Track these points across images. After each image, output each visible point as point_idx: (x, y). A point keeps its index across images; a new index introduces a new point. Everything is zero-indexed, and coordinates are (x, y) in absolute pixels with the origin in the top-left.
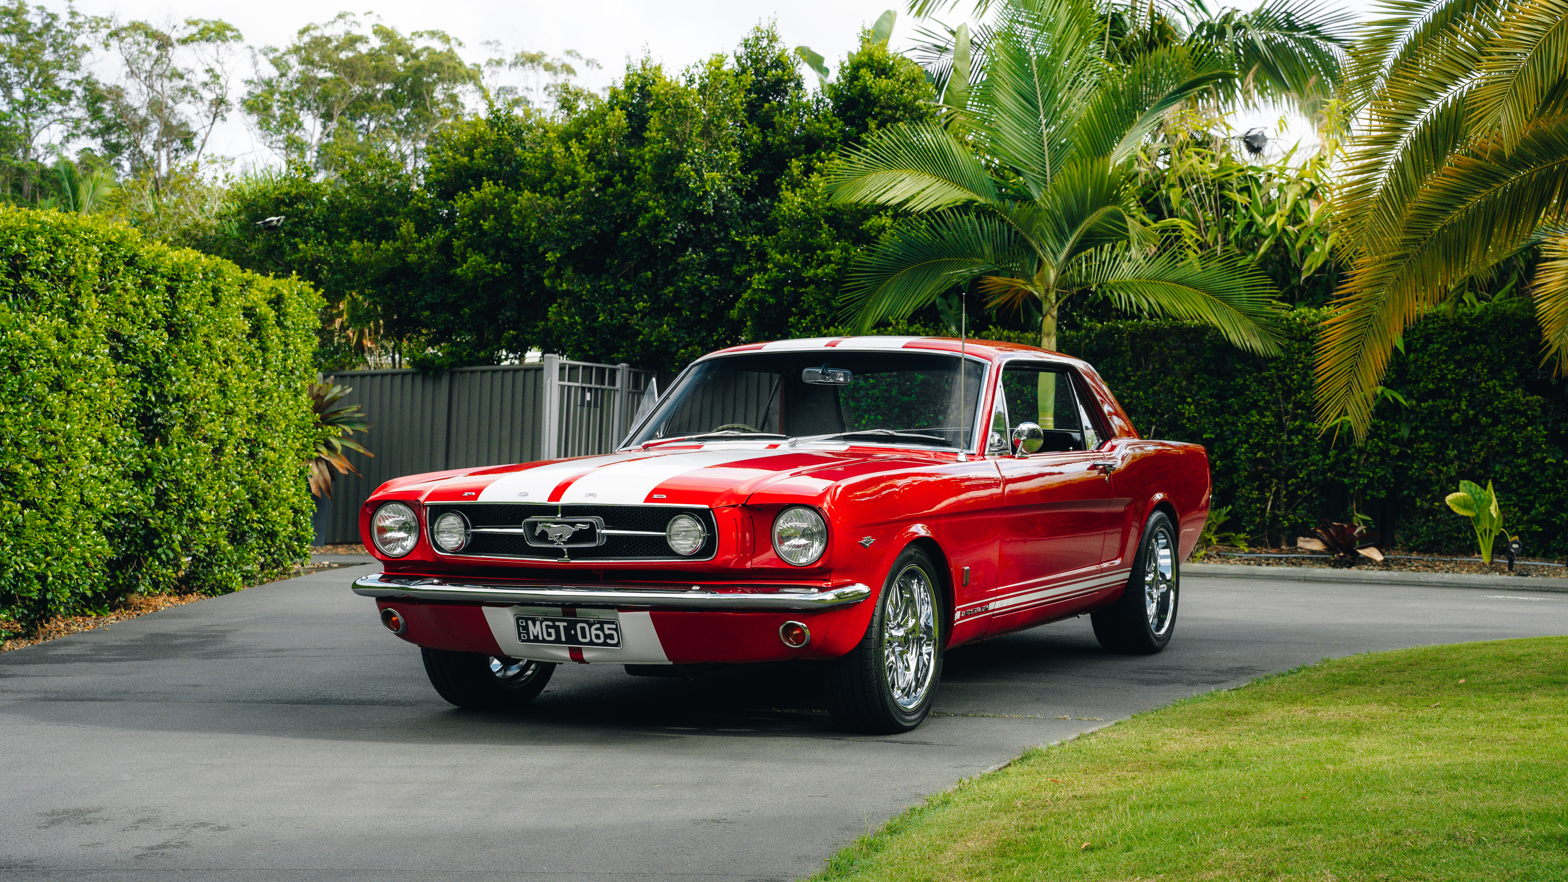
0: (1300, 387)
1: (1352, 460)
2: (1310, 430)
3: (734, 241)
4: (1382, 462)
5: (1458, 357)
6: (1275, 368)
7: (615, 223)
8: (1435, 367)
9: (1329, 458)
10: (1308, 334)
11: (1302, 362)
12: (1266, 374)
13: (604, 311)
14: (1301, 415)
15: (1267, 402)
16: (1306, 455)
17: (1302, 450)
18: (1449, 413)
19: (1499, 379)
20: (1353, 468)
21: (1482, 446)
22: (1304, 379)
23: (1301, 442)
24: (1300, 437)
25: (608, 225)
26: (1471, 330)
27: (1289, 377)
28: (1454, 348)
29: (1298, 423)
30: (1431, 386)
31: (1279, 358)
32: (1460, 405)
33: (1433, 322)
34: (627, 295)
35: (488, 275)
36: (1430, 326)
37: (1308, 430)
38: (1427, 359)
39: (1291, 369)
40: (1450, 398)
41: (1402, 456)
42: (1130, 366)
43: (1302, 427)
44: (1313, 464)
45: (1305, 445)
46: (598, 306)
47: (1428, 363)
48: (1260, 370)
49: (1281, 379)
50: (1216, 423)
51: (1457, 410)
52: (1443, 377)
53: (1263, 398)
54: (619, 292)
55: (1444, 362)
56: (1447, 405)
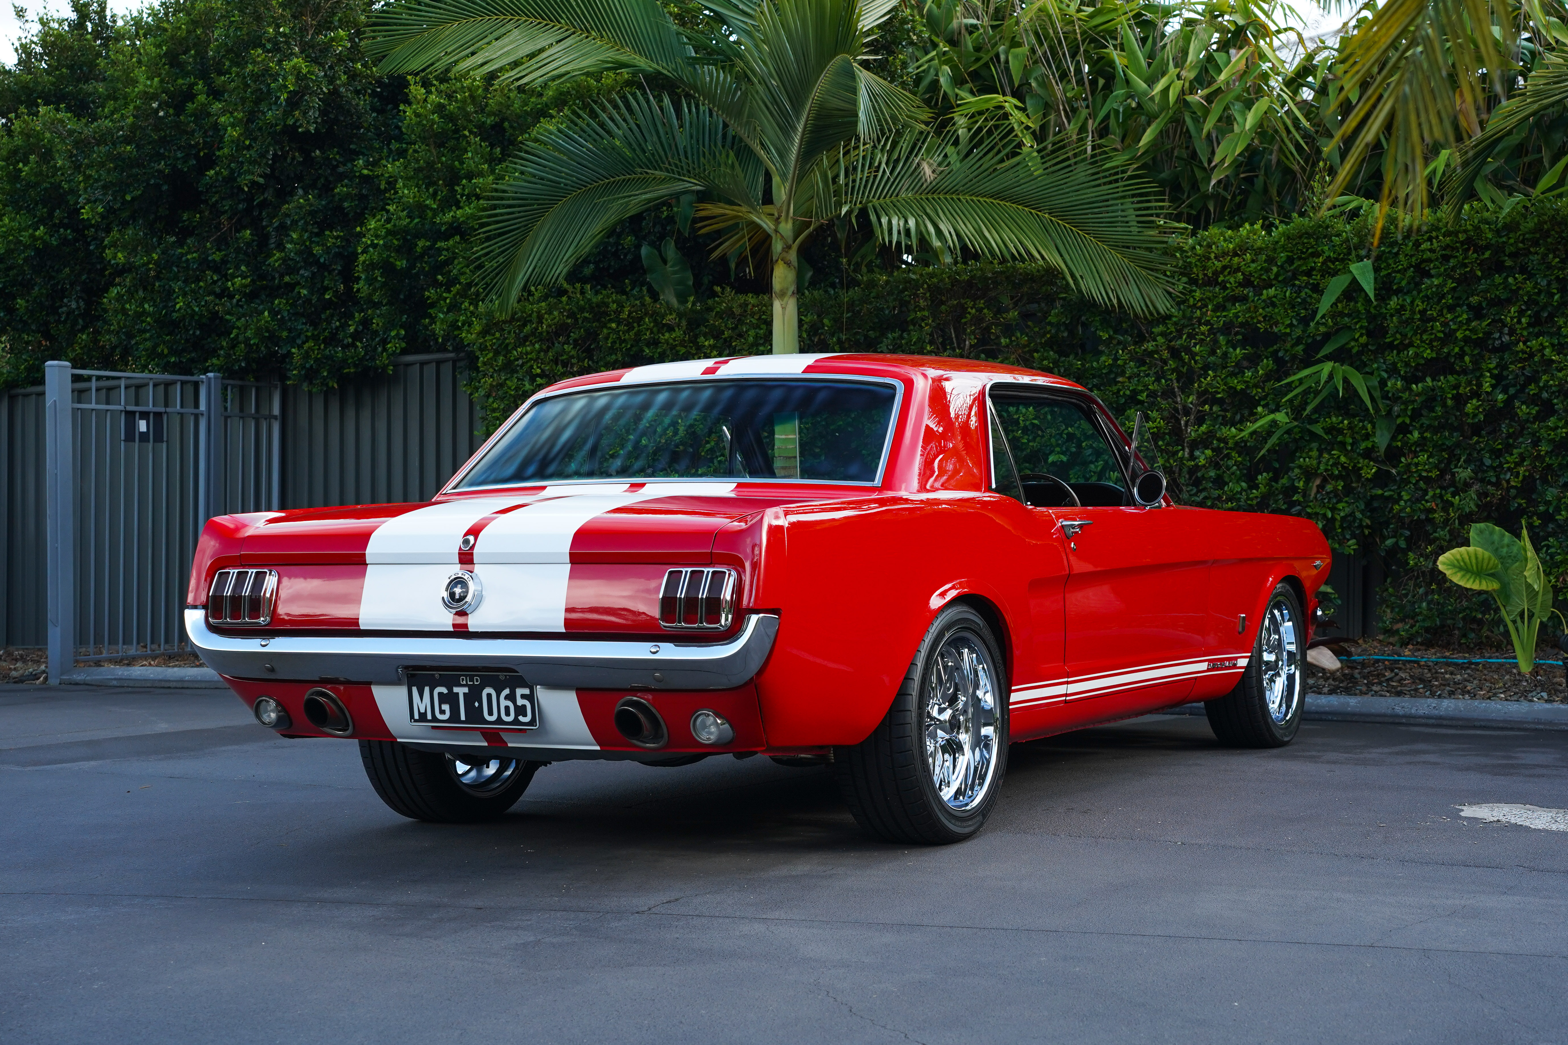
0: (1206, 368)
1: (1295, 490)
2: (1224, 440)
3: (362, 176)
4: (1348, 490)
5: (1474, 300)
6: (1162, 334)
7: (197, 156)
8: (1434, 319)
9: (1257, 487)
10: (1216, 273)
11: (1207, 323)
12: (1150, 346)
13: (185, 295)
14: (1211, 413)
15: (1152, 394)
16: (1219, 482)
17: (1212, 474)
18: (1460, 401)
19: (1551, 335)
20: (1298, 503)
21: (1522, 458)
22: (1213, 352)
23: (1210, 460)
24: (1208, 452)
25: (185, 160)
26: (1499, 250)
27: (1188, 350)
28: (1467, 281)
29: (1204, 428)
30: (1428, 354)
31: (1169, 317)
32: (1479, 385)
33: (1430, 239)
34: (217, 268)
35: (26, 247)
36: (1426, 246)
37: (1220, 440)
38: (1420, 306)
39: (1191, 336)
40: (1464, 372)
41: (1381, 478)
42: (931, 343)
43: (1211, 434)
44: (1230, 499)
45: (1217, 466)
46: (176, 286)
47: (1423, 312)
48: (1140, 339)
49: (1175, 353)
50: (1069, 434)
51: (1476, 394)
52: (1449, 337)
53: (1146, 386)
54: (205, 263)
55: (1451, 309)
56: (1456, 387)
